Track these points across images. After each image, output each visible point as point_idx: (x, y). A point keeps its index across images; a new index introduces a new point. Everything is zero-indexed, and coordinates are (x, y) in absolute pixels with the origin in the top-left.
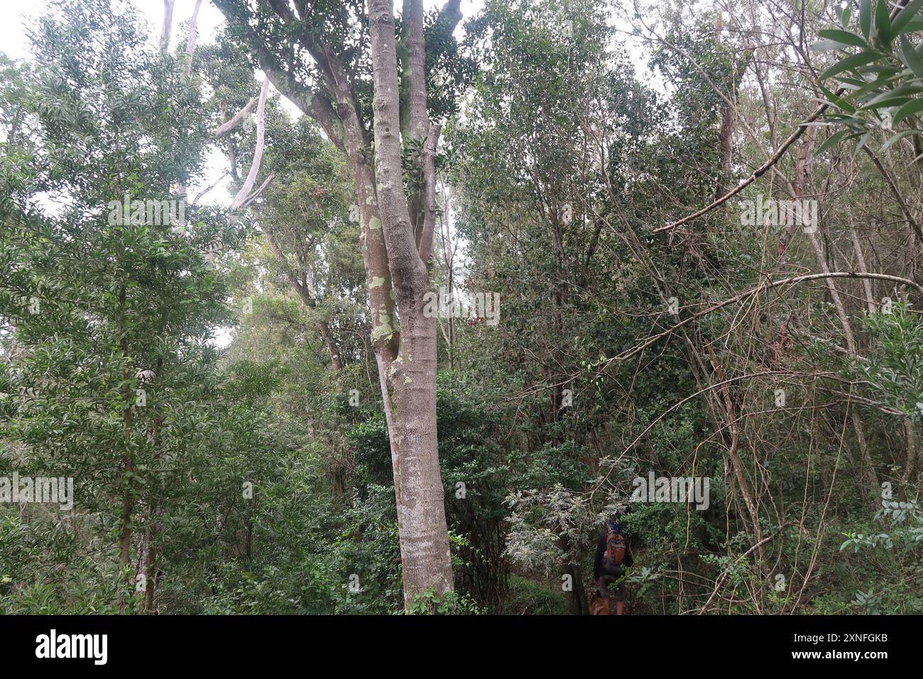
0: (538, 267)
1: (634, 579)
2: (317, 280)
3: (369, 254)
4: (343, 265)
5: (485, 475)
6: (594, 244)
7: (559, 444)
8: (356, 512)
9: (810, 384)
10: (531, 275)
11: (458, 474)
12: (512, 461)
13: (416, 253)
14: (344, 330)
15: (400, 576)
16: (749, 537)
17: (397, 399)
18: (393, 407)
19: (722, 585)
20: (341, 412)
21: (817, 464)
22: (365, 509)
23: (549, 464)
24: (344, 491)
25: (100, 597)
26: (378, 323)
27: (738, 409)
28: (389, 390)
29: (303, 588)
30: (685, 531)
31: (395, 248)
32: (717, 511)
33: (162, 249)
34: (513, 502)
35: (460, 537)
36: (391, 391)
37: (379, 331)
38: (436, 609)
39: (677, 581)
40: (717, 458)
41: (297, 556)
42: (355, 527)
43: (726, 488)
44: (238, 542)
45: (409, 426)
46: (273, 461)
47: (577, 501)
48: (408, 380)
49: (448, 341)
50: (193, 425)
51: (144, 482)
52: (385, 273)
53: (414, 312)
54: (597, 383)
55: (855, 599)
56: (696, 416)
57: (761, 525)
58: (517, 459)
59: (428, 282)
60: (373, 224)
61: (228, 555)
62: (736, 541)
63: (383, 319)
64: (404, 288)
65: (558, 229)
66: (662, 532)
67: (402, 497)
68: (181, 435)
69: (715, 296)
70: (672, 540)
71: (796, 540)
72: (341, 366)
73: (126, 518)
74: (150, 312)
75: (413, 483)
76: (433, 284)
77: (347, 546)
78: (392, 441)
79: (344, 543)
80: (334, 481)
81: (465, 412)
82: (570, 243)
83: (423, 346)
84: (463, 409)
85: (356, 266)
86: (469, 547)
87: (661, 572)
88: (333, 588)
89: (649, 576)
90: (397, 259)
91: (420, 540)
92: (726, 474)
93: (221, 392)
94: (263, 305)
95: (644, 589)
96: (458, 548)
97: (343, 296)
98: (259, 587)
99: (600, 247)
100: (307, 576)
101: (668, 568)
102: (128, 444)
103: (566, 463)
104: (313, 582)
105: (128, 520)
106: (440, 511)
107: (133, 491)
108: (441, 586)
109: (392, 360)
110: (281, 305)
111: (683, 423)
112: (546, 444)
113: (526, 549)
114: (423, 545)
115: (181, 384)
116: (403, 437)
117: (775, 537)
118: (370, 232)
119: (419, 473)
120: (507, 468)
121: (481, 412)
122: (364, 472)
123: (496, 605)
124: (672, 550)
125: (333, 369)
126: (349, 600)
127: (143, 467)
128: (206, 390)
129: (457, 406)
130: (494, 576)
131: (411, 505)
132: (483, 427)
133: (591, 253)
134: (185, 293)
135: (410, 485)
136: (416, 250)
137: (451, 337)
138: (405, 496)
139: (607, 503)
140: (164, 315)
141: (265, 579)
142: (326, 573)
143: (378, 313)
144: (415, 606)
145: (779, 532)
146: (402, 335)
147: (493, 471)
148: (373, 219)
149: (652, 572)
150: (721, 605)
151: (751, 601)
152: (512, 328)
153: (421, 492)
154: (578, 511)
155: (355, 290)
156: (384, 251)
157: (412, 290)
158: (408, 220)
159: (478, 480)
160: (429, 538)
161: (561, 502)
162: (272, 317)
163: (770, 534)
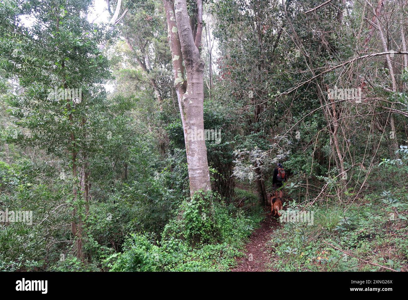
0: (250, 53)
1: (287, 187)
2: (150, 62)
3: (172, 45)
4: (161, 53)
5: (225, 145)
6: (277, 42)
7: (258, 132)
8: (170, 160)
9: (373, 103)
10: (247, 56)
11: (213, 144)
12: (237, 139)
13: (194, 43)
14: (162, 83)
15: (188, 184)
16: (338, 170)
17: (186, 110)
18: (184, 114)
19: (325, 190)
20: (162, 119)
21: (372, 139)
22: (173, 159)
23: (253, 140)
24: (165, 153)
25: (66, 189)
26: (177, 77)
27: (339, 115)
28: (182, 107)
29: (149, 189)
30: (311, 169)
31: (184, 41)
32: (325, 161)
33: (79, 42)
34: (236, 154)
35: (214, 169)
36: (183, 107)
37: (178, 80)
38: (204, 197)
39: (305, 189)
40: (327, 138)
41: (146, 176)
42: (170, 166)
43: (330, 150)
44: (121, 173)
45: (192, 122)
46: (134, 140)
47: (264, 154)
48: (191, 102)
49: (209, 88)
50: (98, 121)
51: (80, 145)
52: (180, 54)
53: (193, 71)
54: (275, 104)
55: (382, 194)
56: (319, 120)
57: (344, 165)
58: (239, 138)
59: (199, 58)
60: (174, 30)
61: (118, 178)
62: (333, 171)
63: (179, 75)
64: (188, 60)
65: (260, 34)
66: (301, 169)
67: (189, 152)
68: (93, 125)
69: (333, 64)
70: (305, 172)
71: (359, 171)
72: (161, 99)
73: (74, 159)
74: (76, 73)
75: (193, 146)
76: (202, 58)
77: (166, 173)
78: (184, 129)
79: (165, 172)
80: (160, 149)
81: (216, 118)
82: (266, 41)
83: (197, 87)
84: (215, 117)
85: (167, 54)
86: (217, 173)
87: (299, 185)
88: (161, 189)
89: (294, 186)
90: (185, 46)
91: (196, 169)
92: (331, 144)
93: (110, 108)
94: (126, 72)
95: (291, 191)
96: (213, 174)
97: (161, 67)
98: (131, 189)
99: (280, 44)
100: (150, 184)
101: (302, 183)
102: (71, 129)
103: (260, 140)
104: (152, 186)
105: (75, 161)
106: (205, 158)
107: (75, 149)
108: (206, 188)
109: (184, 93)
110: (134, 72)
111: (313, 123)
112: (252, 132)
113: (241, 173)
114: (198, 172)
115: (92, 104)
116: (189, 127)
117: (350, 170)
118: (172, 34)
119: (196, 142)
120: (234, 142)
121: (223, 118)
122: (173, 144)
123: (229, 198)
124: (304, 176)
125: (158, 101)
126: (168, 194)
127: (79, 139)
128: (103, 107)
129: (213, 116)
130: (228, 187)
131: (193, 155)
132: (224, 125)
133: (275, 46)
134: (91, 62)
135: (192, 147)
136: (194, 42)
137: (211, 86)
138: (190, 152)
139: (277, 154)
140: (82, 74)
141: (133, 186)
142: (158, 183)
143: (177, 72)
144: (195, 195)
145: (352, 168)
146: (188, 82)
147: (228, 143)
148: (174, 28)
149: (295, 185)
150: (324, 198)
151: (337, 196)
152: (238, 81)
153: (197, 150)
154: (264, 157)
155: (167, 65)
156: (179, 43)
157: (192, 61)
158: (190, 27)
159: (222, 147)
160: (200, 169)
161: (258, 154)
162: (130, 78)
163: (348, 169)
